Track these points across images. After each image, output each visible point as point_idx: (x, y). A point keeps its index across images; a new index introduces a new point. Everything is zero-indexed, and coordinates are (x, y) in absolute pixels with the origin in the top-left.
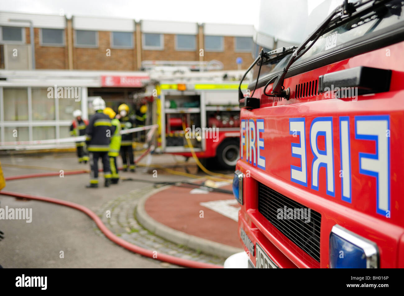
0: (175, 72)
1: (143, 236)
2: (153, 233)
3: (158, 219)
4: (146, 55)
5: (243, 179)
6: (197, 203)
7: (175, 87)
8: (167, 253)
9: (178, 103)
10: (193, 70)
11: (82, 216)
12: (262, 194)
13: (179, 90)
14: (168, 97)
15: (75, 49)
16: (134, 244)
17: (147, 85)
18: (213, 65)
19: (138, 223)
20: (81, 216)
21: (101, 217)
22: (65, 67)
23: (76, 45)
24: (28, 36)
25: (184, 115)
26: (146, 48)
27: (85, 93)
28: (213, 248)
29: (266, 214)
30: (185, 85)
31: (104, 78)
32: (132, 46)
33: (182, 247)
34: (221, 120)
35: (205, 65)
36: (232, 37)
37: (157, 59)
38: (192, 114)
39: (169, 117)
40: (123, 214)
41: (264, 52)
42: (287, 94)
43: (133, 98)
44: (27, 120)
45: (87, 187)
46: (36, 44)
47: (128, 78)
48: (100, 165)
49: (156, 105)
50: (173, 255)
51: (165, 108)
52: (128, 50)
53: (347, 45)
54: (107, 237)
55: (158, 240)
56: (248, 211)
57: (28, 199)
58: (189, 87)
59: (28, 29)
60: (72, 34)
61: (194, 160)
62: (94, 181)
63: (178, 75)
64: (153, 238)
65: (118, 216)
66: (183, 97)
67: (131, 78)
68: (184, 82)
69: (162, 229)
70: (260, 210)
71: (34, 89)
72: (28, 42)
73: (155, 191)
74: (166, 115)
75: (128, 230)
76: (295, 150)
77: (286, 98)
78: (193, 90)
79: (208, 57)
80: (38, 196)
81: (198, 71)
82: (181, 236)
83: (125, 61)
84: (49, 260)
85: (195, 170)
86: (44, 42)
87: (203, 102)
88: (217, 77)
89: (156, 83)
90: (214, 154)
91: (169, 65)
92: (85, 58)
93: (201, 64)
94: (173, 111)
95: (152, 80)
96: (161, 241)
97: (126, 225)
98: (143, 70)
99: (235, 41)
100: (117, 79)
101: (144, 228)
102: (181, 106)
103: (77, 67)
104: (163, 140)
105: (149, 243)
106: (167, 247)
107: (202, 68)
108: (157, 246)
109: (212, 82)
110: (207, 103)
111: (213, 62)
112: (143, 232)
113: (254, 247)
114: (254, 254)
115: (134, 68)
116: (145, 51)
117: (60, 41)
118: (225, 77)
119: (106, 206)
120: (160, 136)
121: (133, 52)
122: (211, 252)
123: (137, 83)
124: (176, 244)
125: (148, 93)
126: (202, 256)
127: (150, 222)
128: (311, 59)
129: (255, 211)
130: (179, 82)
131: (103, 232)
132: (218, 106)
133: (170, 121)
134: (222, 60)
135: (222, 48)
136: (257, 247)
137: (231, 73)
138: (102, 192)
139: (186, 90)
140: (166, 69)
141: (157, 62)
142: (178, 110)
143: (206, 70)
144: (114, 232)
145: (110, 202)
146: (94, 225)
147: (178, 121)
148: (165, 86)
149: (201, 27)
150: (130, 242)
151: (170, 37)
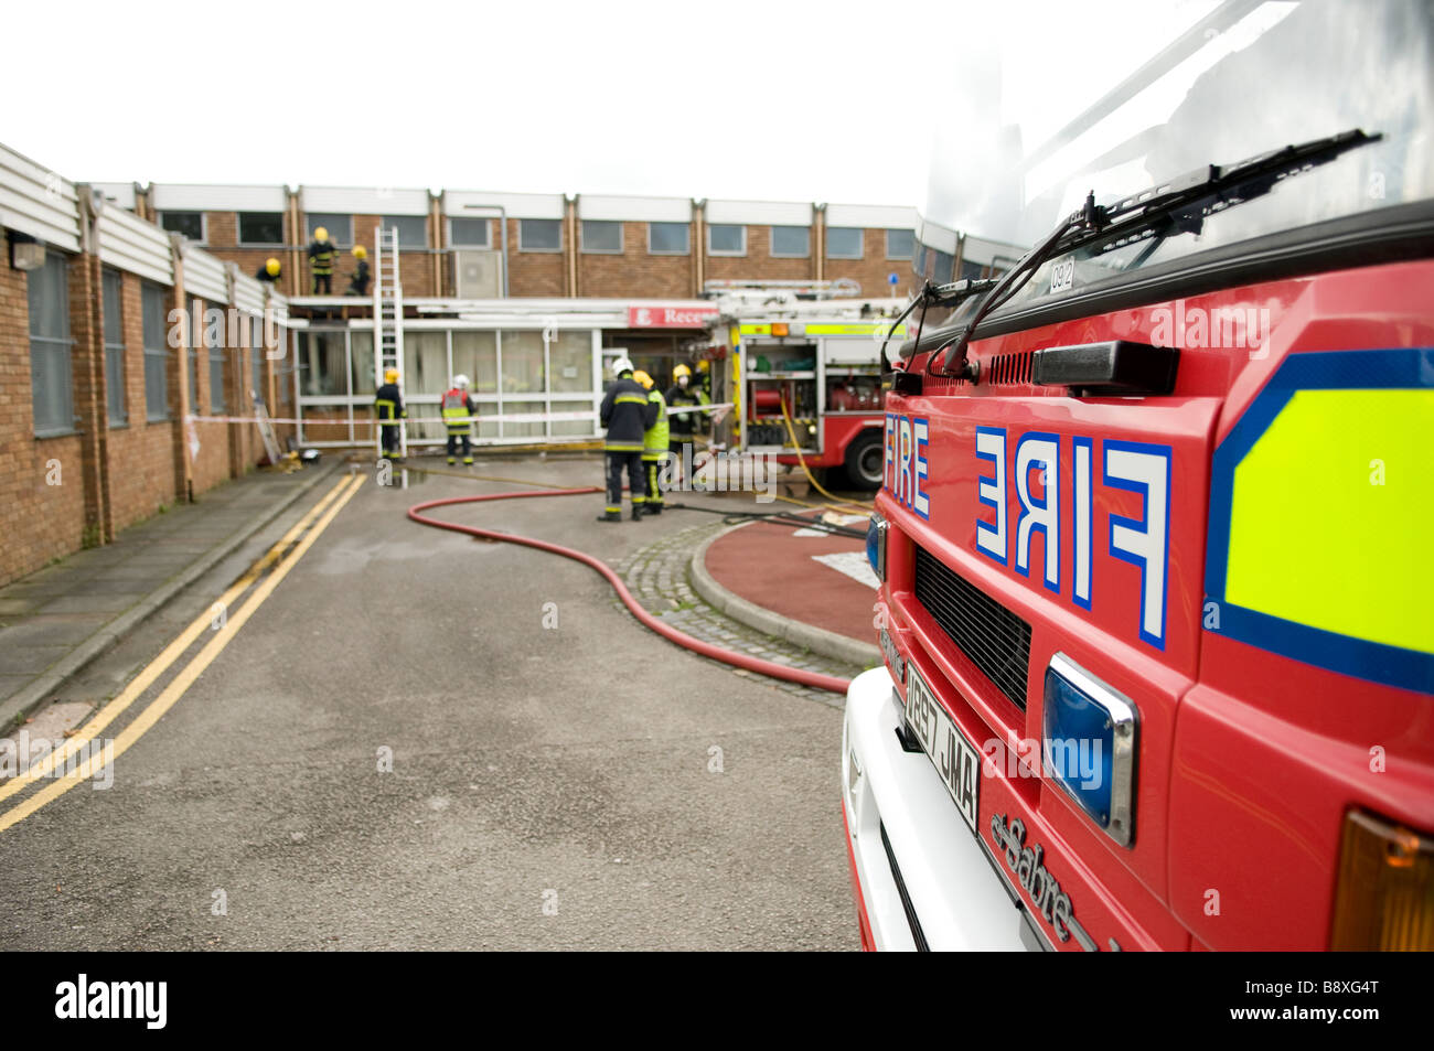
0: (767, 302)
1: (701, 616)
2: (720, 611)
3: (731, 586)
4: (712, 268)
5: (886, 531)
6: (806, 556)
7: (767, 330)
8: (745, 650)
9: (772, 361)
10: (801, 297)
11: (591, 574)
12: (923, 563)
13: (773, 336)
14: (753, 350)
15: (581, 257)
16: (684, 631)
17: (714, 325)
18: (841, 287)
19: (693, 590)
20: (589, 574)
21: (624, 577)
22: (562, 291)
23: (582, 249)
24: (498, 234)
25: (785, 383)
26: (711, 253)
27: (597, 339)
28: (833, 645)
29: (930, 603)
30: (787, 325)
31: (634, 312)
32: (688, 251)
33: (774, 640)
34: (857, 395)
35: (825, 288)
36: (881, 231)
37: (735, 275)
38: (800, 382)
39: (754, 385)
40: (665, 572)
41: (931, 286)
42: (974, 373)
43: (687, 351)
44: (494, 391)
45: (600, 519)
46: (510, 249)
47: (678, 311)
48: (625, 477)
49: (731, 363)
50: (757, 655)
51: (748, 370)
52: (680, 258)
53: (1092, 287)
54: (634, 615)
55: (729, 624)
56: (895, 595)
57: (495, 539)
58: (795, 331)
59: (497, 220)
60: (576, 229)
61: (803, 471)
62: (613, 509)
63: (773, 306)
64: (719, 620)
65: (656, 577)
66: (782, 350)
67: (685, 311)
68: (785, 320)
69: (737, 603)
70: (917, 594)
71: (506, 334)
72: (498, 246)
73: (728, 529)
74: (749, 383)
75: (674, 603)
76: (987, 491)
77: (972, 381)
78: (802, 337)
79: (832, 270)
80: (513, 534)
81: (813, 298)
82: (773, 618)
83: (672, 279)
84: (530, 654)
85: (803, 491)
86: (523, 246)
87: (821, 360)
88: (849, 310)
89: (731, 323)
90: (841, 460)
91: (757, 287)
92: (599, 275)
93: (819, 286)
94: (763, 376)
95: (725, 316)
96: (736, 628)
97: (669, 594)
98: (707, 297)
99: (886, 237)
100: (659, 314)
101: (704, 602)
102: (778, 367)
103: (583, 293)
104: (742, 432)
105: (713, 629)
106: (747, 640)
107: (819, 292)
108: (727, 636)
109: (839, 319)
110: (829, 361)
111: (843, 281)
112: (702, 609)
113: (904, 666)
114: (904, 679)
115: (690, 293)
116: (711, 257)
117: (554, 242)
118: (866, 310)
119: (635, 556)
120: (737, 425)
121: (689, 261)
122: (830, 650)
123: (695, 321)
124: (762, 634)
125: (716, 342)
126: (812, 658)
127: (716, 590)
128: (1021, 308)
129: (910, 595)
130: (775, 319)
131: (627, 607)
132: (850, 367)
133: (755, 396)
134: (859, 277)
135: (860, 251)
136: (910, 667)
137: (875, 303)
138: (628, 529)
139: (789, 335)
140: (750, 294)
141: (734, 283)
142: (774, 375)
143: (827, 298)
144: (647, 608)
145: (642, 550)
146: (612, 592)
147: (772, 396)
148: (747, 329)
149: (819, 211)
150: (677, 628)
151: (760, 230)
